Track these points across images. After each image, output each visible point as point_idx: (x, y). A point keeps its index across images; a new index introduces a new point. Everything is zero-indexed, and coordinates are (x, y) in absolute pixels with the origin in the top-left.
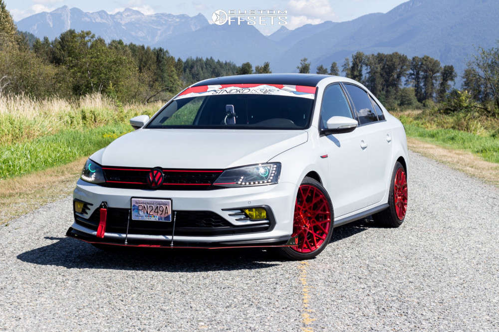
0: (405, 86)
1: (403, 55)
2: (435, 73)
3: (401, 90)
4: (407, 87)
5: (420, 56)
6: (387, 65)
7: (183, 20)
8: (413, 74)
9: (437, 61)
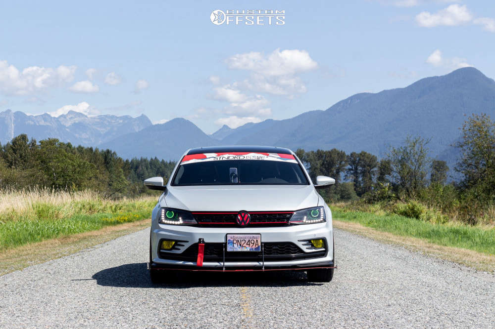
0: (344, 181)
1: (342, 151)
2: (372, 168)
3: (340, 185)
4: (347, 182)
5: (358, 151)
6: (327, 161)
7: (126, 122)
8: (352, 170)
9: (374, 156)
